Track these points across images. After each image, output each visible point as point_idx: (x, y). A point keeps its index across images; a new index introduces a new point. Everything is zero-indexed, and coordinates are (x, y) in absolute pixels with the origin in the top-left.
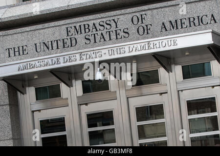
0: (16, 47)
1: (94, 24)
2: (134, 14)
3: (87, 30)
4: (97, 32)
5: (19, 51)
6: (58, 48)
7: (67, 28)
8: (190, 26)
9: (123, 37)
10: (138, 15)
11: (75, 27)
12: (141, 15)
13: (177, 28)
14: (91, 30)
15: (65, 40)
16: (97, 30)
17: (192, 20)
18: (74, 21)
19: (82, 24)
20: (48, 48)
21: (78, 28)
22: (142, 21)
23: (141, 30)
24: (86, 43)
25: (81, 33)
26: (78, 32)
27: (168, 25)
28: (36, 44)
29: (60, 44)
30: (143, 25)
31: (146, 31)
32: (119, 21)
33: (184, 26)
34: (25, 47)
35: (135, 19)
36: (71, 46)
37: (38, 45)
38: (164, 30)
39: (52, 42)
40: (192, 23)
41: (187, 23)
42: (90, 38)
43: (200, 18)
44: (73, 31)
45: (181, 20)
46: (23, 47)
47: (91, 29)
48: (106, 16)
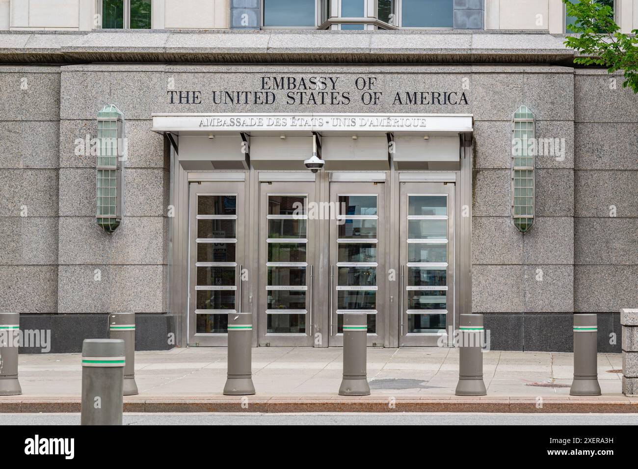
0: (184, 91)
1: (302, 79)
2: (360, 75)
3: (292, 86)
4: (305, 91)
5: (187, 98)
6: (246, 102)
7: (263, 78)
8: (433, 103)
9: (341, 103)
10: (366, 77)
11: (275, 78)
12: (370, 78)
13: (415, 103)
14: (297, 87)
15: (259, 94)
16: (305, 88)
17: (436, 95)
18: (274, 71)
19: (286, 76)
20: (232, 100)
21: (278, 81)
22: (370, 86)
23: (367, 97)
24: (288, 103)
25: (283, 88)
26: (278, 86)
27: (404, 97)
28: (214, 92)
29: (251, 98)
30: (370, 91)
31: (373, 100)
32: (338, 81)
33: (425, 102)
34: (197, 94)
35: (361, 82)
36: (267, 103)
37: (217, 93)
38: (397, 102)
39: (238, 93)
40: (436, 100)
41: (429, 98)
42: (295, 96)
43: (447, 95)
44: (271, 83)
45: (422, 93)
46: (194, 92)
47: (297, 84)
48: (320, 71)
